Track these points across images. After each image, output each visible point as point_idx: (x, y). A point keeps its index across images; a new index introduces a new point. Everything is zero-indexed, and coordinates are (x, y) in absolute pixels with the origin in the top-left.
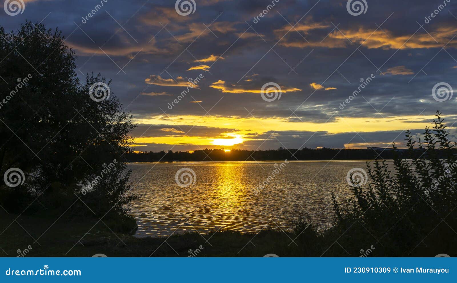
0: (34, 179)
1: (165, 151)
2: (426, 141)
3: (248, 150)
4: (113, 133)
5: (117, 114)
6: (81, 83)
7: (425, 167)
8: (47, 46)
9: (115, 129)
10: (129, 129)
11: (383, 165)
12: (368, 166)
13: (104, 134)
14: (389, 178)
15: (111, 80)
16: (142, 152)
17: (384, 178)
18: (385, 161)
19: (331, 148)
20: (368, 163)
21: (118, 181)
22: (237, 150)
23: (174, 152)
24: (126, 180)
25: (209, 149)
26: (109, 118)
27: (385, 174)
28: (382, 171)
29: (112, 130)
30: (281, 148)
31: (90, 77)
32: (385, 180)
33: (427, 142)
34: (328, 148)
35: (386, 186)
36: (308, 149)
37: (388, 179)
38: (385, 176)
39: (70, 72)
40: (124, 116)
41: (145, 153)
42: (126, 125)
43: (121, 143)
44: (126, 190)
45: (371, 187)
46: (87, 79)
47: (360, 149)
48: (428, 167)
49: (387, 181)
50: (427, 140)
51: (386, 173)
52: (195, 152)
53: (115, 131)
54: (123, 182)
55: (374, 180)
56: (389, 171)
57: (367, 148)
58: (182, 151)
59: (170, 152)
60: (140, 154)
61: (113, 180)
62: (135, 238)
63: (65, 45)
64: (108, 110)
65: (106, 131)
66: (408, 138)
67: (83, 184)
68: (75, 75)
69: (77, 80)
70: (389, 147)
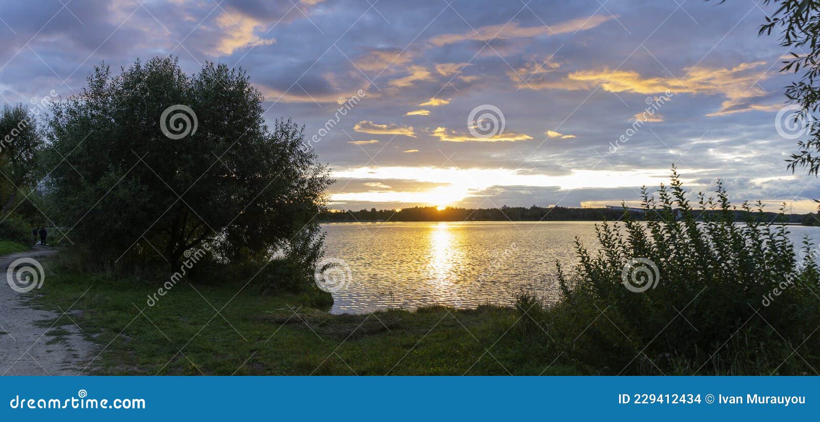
0: (219, 244)
1: (367, 210)
2: (661, 200)
3: (465, 208)
4: (307, 189)
5: (311, 166)
6: (268, 129)
7: (660, 231)
8: (231, 89)
9: (309, 184)
10: (326, 185)
11: (615, 228)
12: (597, 229)
13: (297, 190)
14: (621, 243)
15: (304, 126)
16: (339, 211)
17: (615, 243)
18: (617, 223)
19: (563, 207)
20: (597, 225)
21: (311, 246)
22: (453, 208)
23: (378, 210)
24: (319, 245)
25: (419, 207)
26: (302, 171)
27: (616, 239)
28: (613, 235)
29: (306, 186)
30: (505, 206)
31: (280, 123)
32: (616, 245)
33: (663, 201)
34: (560, 207)
35: (619, 252)
36: (536, 207)
37: (621, 245)
38: (617, 241)
39: (256, 118)
40: (320, 169)
41: (342, 212)
42: (321, 180)
43: (316, 201)
44: (320, 257)
45: (600, 253)
46: (276, 126)
47: (598, 209)
48: (662, 231)
49: (619, 246)
50: (663, 198)
51: (618, 237)
52: (402, 210)
53: (310, 186)
54: (317, 247)
55: (604, 245)
56: (621, 235)
57: (606, 207)
58: (387, 210)
59: (374, 210)
60: (337, 214)
61: (305, 245)
62: (330, 314)
63: (251, 86)
64: (301, 161)
65: (298, 186)
66: (643, 195)
67: (273, 250)
68: (263, 121)
69: (265, 128)
70: (634, 206)
